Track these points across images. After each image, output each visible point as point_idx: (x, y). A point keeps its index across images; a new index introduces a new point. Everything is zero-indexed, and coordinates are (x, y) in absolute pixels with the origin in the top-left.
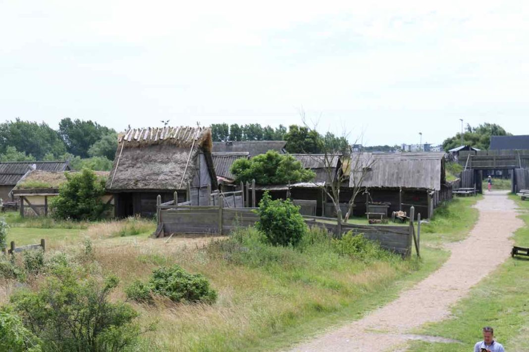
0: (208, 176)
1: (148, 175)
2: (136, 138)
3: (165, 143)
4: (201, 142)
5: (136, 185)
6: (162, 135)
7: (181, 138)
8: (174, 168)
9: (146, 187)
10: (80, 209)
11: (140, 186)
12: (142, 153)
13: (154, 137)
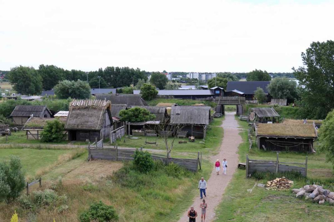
0: (109, 120)
1: (83, 122)
2: (77, 105)
3: (91, 107)
4: (106, 108)
5: (78, 127)
6: (89, 103)
7: (97, 106)
8: (95, 119)
9: (82, 128)
10: (53, 138)
11: (80, 127)
12: (80, 112)
13: (85, 105)
